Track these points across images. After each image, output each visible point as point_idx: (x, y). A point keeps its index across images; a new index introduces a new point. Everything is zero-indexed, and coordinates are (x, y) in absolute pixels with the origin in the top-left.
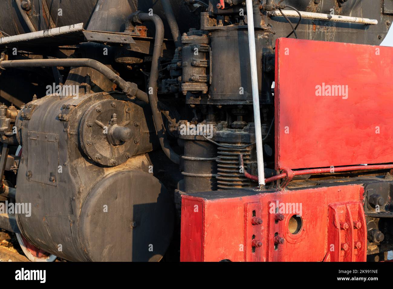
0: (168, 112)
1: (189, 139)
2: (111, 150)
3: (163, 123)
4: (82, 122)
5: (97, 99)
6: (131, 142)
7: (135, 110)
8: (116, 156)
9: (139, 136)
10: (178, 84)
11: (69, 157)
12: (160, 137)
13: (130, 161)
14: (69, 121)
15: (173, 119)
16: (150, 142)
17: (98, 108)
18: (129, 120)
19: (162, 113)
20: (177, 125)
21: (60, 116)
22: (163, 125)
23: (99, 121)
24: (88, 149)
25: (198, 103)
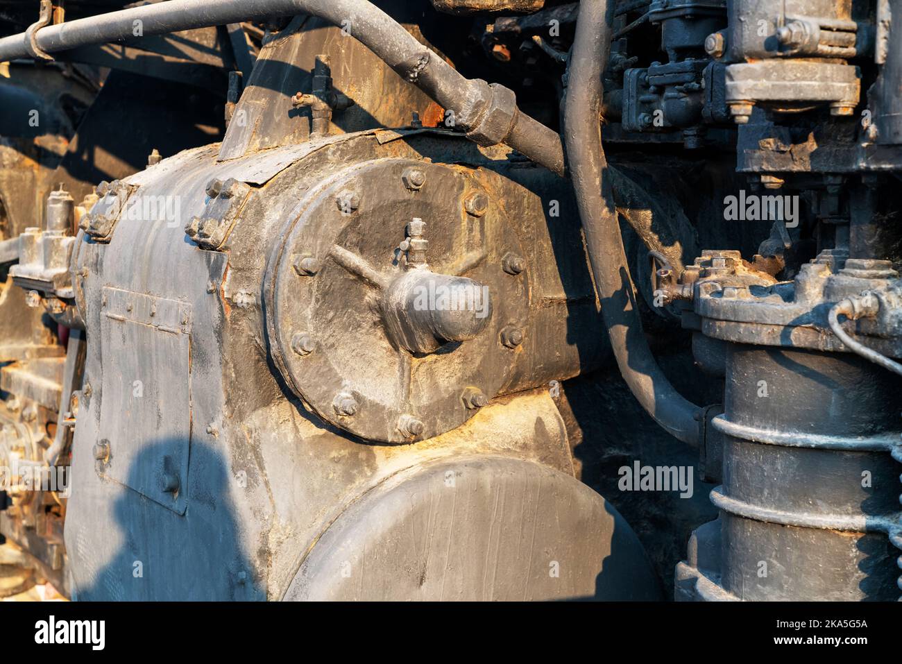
0: (649, 213)
1: (757, 341)
2: (402, 375)
3: (624, 263)
4: (276, 252)
5: (350, 159)
6: (488, 338)
7: (508, 207)
8: (425, 400)
9: (521, 316)
10: (699, 83)
11: (228, 402)
12: (615, 324)
13: (487, 419)
14: (226, 248)
15: (672, 244)
16: (570, 340)
17: (345, 191)
18: (482, 245)
19: (621, 218)
20: (691, 272)
21: (196, 229)
22: (627, 270)
23: (350, 249)
24: (299, 372)
25: (802, 169)
